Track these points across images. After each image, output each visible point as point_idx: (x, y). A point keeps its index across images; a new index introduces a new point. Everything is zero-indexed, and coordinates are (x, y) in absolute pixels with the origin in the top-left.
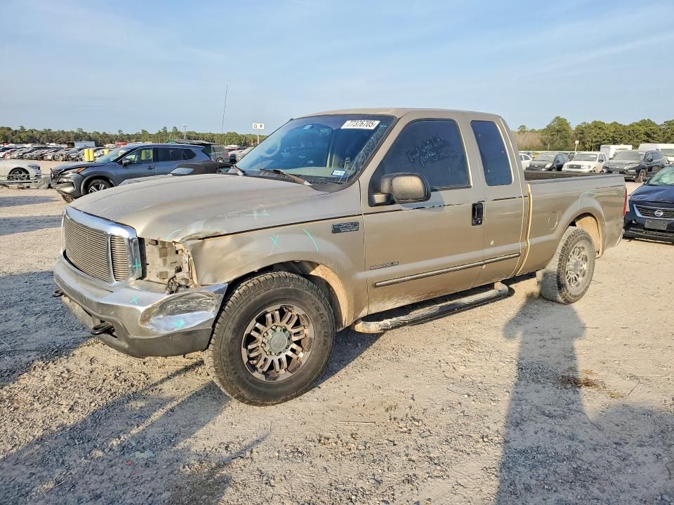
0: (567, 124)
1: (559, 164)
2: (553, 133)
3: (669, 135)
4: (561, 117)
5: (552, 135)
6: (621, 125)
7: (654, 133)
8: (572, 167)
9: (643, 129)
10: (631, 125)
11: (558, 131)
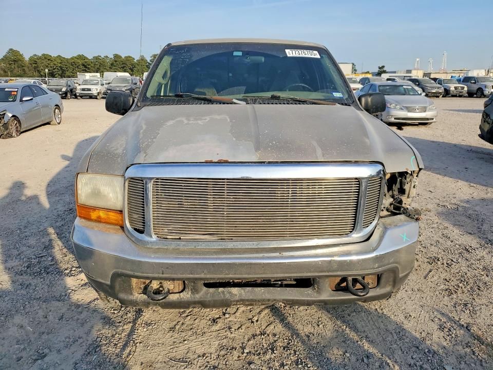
0: (21, 55)
1: (70, 88)
2: (11, 62)
3: (98, 66)
4: (14, 49)
5: (10, 64)
6: (64, 58)
7: (89, 65)
8: (83, 90)
9: (80, 62)
10: (72, 58)
11: (14, 61)
